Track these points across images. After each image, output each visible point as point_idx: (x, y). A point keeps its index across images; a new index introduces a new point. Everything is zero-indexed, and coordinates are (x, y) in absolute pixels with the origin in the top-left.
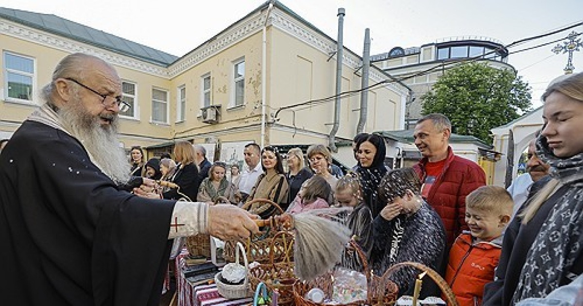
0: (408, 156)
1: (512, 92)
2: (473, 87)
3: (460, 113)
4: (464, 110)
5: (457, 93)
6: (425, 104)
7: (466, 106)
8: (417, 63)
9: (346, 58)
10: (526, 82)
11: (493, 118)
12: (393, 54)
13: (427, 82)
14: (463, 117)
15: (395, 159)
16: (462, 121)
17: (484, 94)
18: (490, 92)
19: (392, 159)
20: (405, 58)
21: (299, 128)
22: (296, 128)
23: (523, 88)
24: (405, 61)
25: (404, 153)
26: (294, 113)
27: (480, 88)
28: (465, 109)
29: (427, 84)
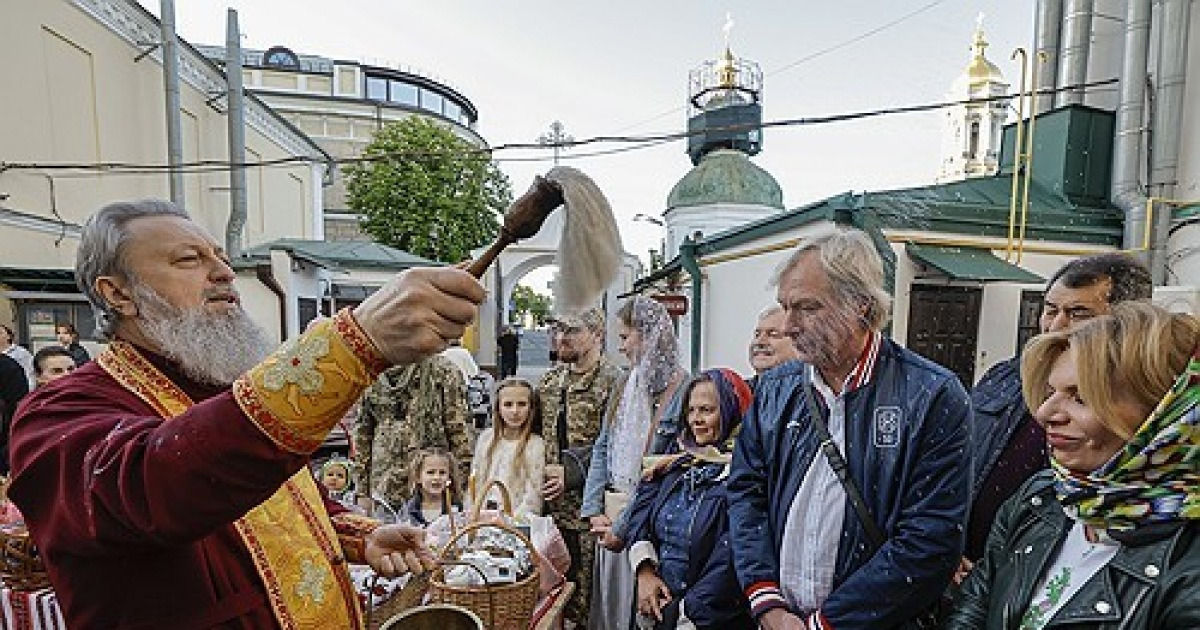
0: (344, 295)
1: (489, 184)
2: (433, 167)
3: (415, 211)
4: (420, 204)
5: (408, 174)
6: (352, 184)
7: (425, 199)
8: (328, 94)
9: (184, 63)
10: (506, 174)
11: (466, 225)
12: (273, 60)
13: (352, 138)
14: (420, 219)
15: (319, 302)
16: (421, 225)
17: (449, 181)
18: (458, 179)
19: (314, 302)
20: (301, 77)
21: (73, 223)
22: (63, 223)
23: (501, 182)
24: (301, 84)
25: (336, 289)
26: (52, 182)
27: (443, 170)
28: (423, 204)
29: (350, 143)
